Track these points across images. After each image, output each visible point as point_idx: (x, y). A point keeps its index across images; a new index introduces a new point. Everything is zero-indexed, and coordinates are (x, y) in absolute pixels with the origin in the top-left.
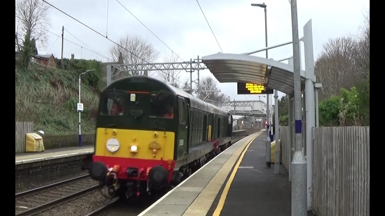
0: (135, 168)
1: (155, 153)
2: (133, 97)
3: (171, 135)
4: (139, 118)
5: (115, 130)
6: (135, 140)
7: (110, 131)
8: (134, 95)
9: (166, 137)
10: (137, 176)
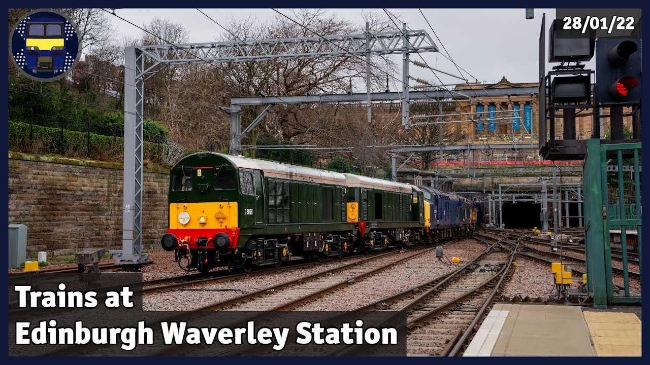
0: (204, 238)
1: (222, 223)
2: (199, 173)
3: (234, 205)
4: (206, 192)
5: (185, 204)
6: (203, 211)
7: (181, 205)
8: (200, 170)
9: (230, 207)
10: (205, 245)
